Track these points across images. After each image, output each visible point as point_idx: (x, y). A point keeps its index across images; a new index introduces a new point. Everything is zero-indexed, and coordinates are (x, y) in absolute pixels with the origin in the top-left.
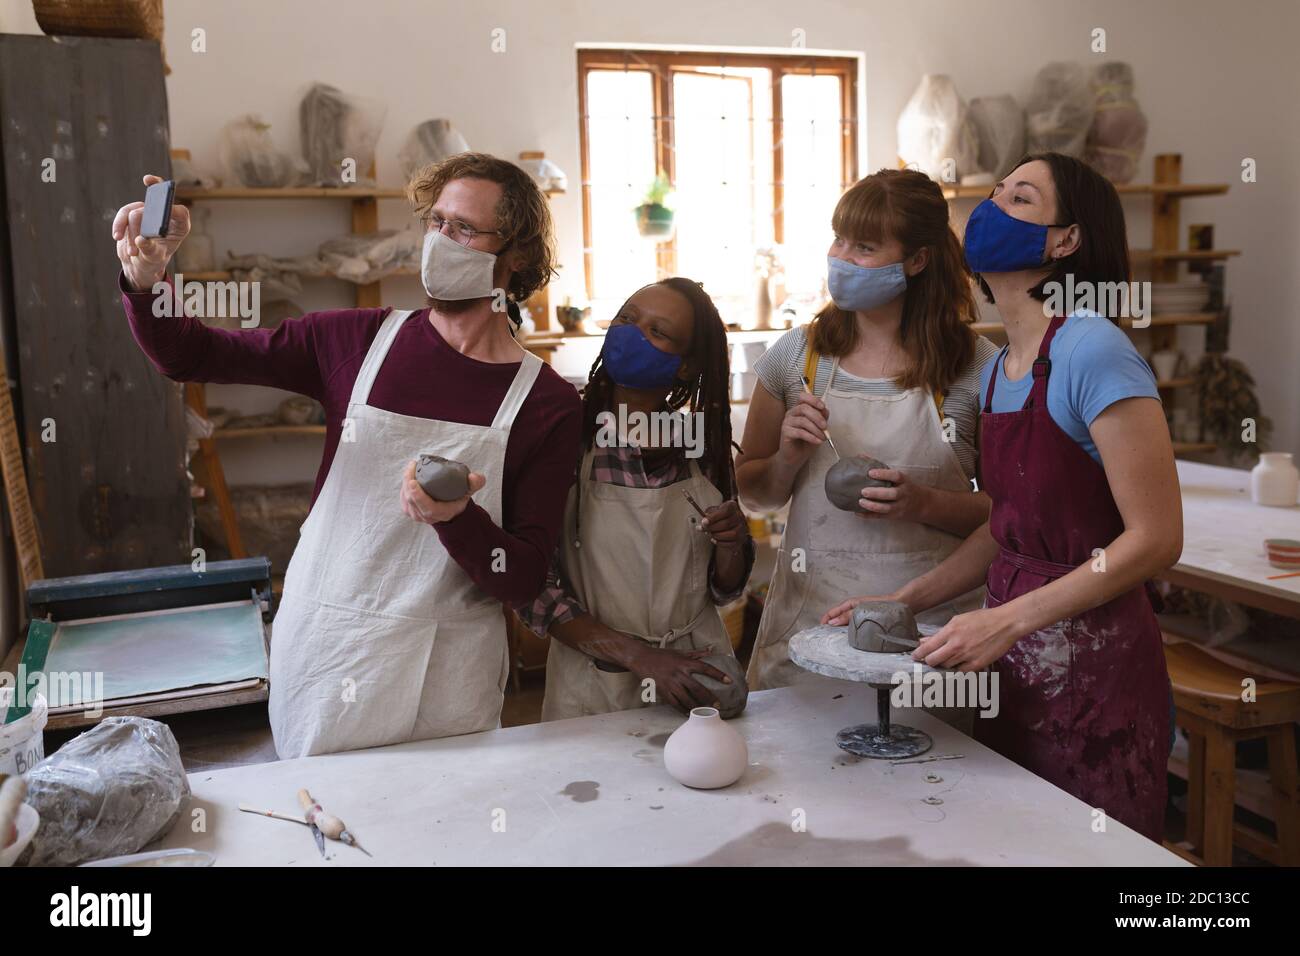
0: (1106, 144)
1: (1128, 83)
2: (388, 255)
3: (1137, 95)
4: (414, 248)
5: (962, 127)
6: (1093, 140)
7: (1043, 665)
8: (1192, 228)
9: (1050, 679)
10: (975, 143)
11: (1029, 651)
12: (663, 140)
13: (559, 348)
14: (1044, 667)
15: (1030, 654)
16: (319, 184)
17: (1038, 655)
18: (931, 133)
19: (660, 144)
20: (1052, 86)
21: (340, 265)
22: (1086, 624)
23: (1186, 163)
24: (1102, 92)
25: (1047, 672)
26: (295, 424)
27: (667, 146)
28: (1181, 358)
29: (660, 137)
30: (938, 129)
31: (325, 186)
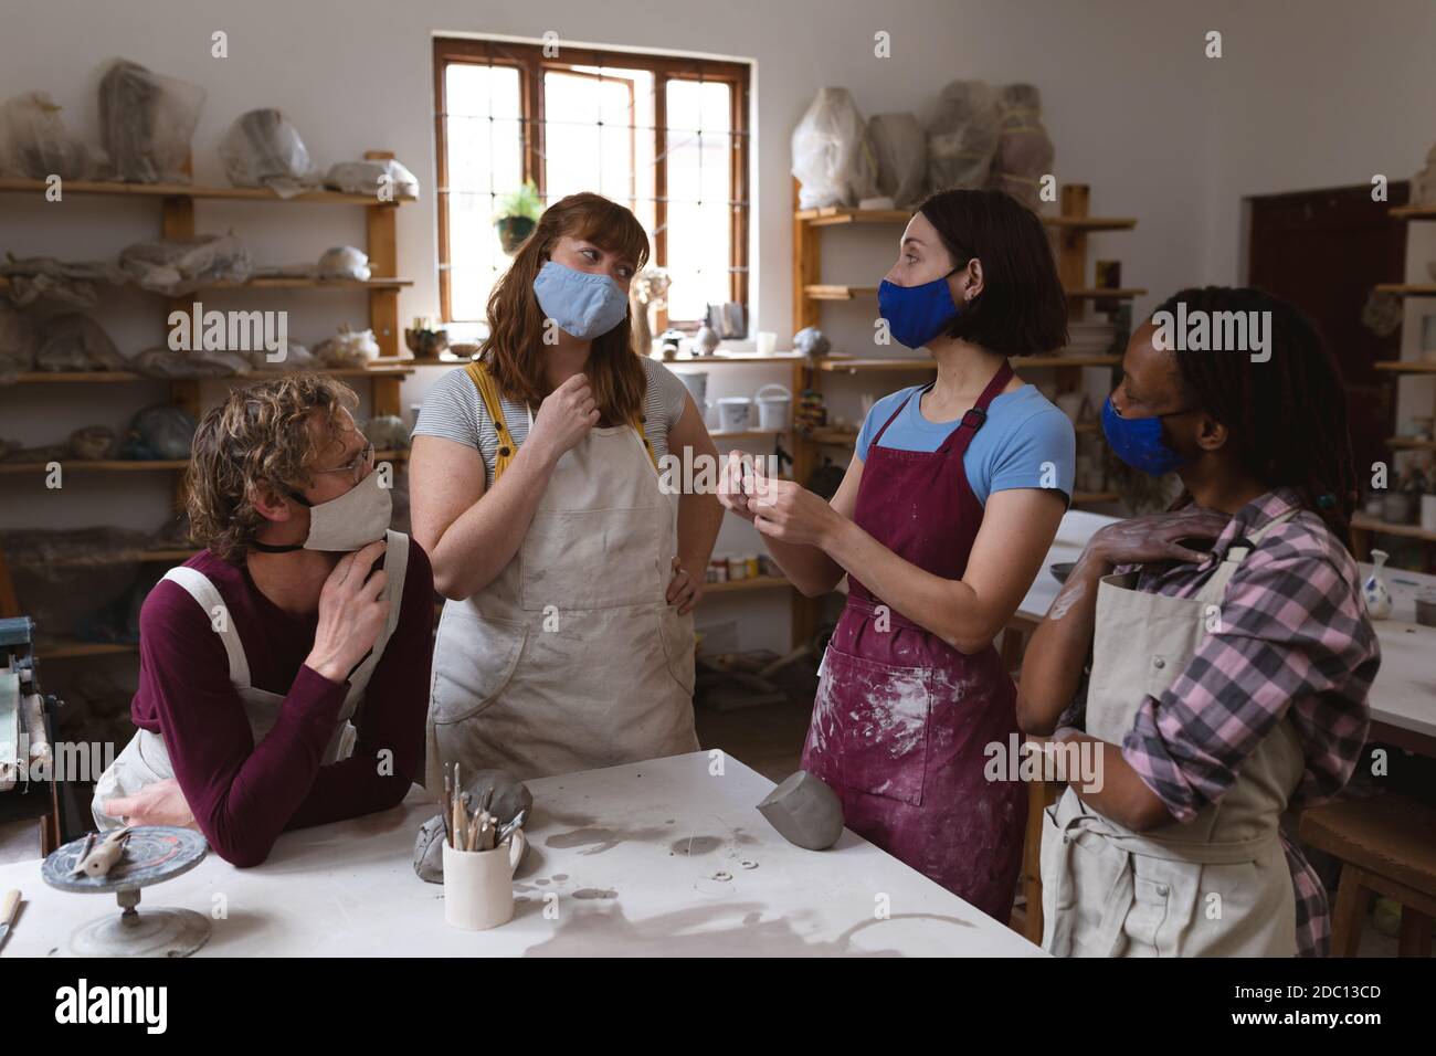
0: (1011, 172)
1: (1034, 106)
2: (205, 263)
3: (1042, 120)
4: (236, 257)
5: (860, 146)
6: (997, 166)
7: (896, 719)
8: (1100, 264)
9: (903, 733)
10: (873, 164)
11: (883, 704)
12: (532, 145)
13: (408, 377)
14: (898, 721)
15: (882, 708)
16: (121, 178)
17: (892, 707)
18: (826, 151)
19: (529, 150)
20: (956, 105)
21: (145, 273)
22: (946, 674)
23: (1093, 195)
24: (1008, 114)
25: (901, 726)
26: (90, 459)
27: (536, 151)
28: (1086, 402)
29: (528, 142)
30: (834, 145)
31: (128, 181)
